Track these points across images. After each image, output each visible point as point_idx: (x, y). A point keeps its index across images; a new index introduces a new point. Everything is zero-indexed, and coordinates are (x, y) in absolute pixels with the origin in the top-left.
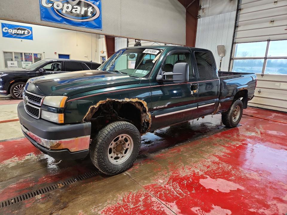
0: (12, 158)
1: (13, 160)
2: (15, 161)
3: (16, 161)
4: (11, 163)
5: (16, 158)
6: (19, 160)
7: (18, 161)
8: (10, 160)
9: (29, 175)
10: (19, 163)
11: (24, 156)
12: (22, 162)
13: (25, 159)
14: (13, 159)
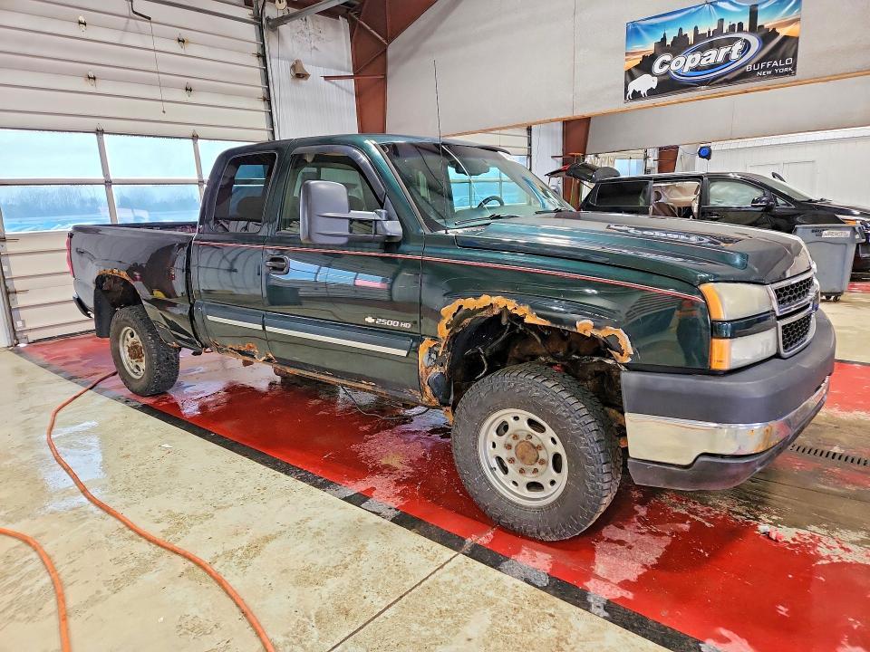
0: (836, 560)
1: (839, 551)
2: (836, 545)
3: (832, 543)
4: (853, 542)
5: (824, 551)
6: (820, 540)
7: (824, 539)
8: (848, 558)
9: (826, 487)
10: (827, 528)
11: (791, 546)
12: (813, 528)
13: (801, 531)
14: (838, 555)
